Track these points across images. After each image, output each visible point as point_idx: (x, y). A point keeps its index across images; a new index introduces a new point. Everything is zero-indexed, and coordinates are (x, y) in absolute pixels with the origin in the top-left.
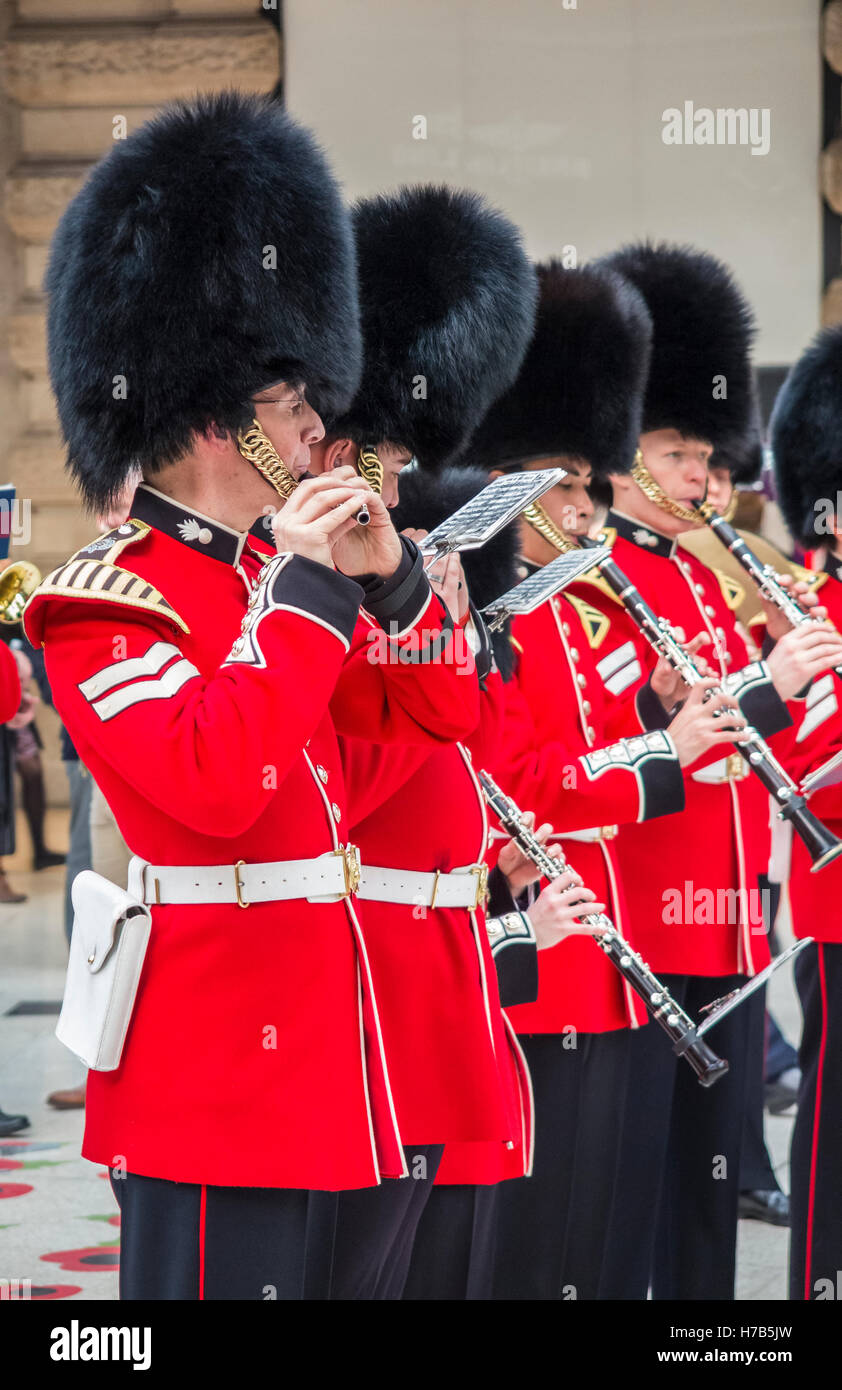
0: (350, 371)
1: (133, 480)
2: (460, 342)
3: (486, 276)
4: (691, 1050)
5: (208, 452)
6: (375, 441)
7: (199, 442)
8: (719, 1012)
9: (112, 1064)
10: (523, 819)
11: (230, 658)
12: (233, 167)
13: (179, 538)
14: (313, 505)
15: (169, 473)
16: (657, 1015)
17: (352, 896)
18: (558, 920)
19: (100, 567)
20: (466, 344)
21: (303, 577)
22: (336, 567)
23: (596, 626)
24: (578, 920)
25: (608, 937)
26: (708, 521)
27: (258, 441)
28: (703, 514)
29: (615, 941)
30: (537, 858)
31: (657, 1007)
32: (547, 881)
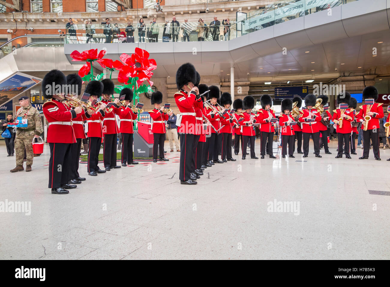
11: (188, 97)
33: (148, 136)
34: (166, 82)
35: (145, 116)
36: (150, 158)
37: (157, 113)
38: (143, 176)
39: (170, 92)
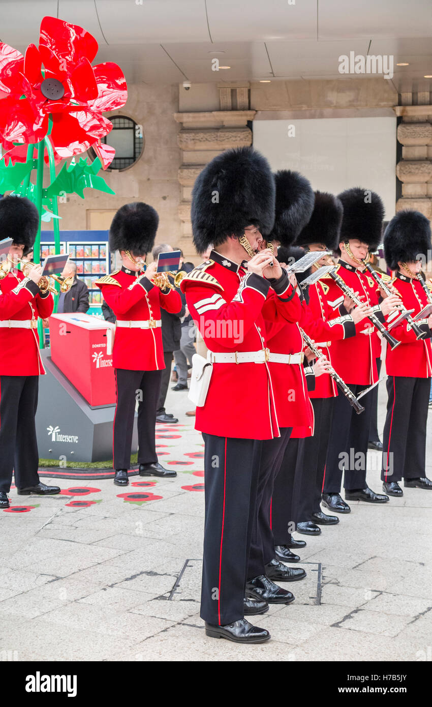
0: (271, 223)
1: (210, 248)
2: (294, 213)
3: (301, 195)
4: (355, 404)
5: (231, 242)
6: (272, 240)
7: (229, 240)
8: (363, 394)
9: (202, 405)
10: (312, 342)
11: (234, 299)
12: (246, 166)
13: (222, 265)
14: (258, 260)
15: (220, 247)
16: (346, 395)
17: (267, 362)
18: (321, 369)
19: (201, 272)
20: (296, 214)
21: (255, 279)
22: (264, 276)
23: (326, 289)
24: (326, 369)
25: (333, 374)
26: (366, 265)
27: (245, 240)
28: (364, 263)
29: (335, 375)
30: (315, 352)
31: (346, 393)
32: (317, 359)
33: (89, 377)
34: (176, 99)
35: (87, 249)
36: (94, 465)
37: (131, 287)
38: (58, 579)
39: (191, 145)
